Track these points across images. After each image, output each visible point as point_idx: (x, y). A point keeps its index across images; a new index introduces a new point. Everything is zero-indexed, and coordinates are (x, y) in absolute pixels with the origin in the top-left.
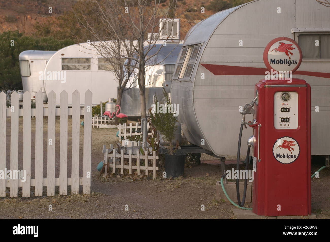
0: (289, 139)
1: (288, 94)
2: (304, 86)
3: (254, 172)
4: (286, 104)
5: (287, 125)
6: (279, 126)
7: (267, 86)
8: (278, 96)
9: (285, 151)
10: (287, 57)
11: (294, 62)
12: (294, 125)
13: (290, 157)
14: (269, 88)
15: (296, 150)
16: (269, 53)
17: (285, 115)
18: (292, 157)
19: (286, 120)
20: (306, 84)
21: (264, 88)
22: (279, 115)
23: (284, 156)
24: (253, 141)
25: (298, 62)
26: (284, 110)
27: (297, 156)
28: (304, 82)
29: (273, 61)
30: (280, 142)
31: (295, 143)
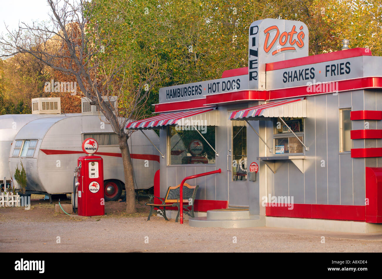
0: (95, 182)
1: (94, 163)
2: (101, 159)
3: (79, 198)
4: (93, 167)
5: (94, 176)
6: (91, 177)
7: (85, 160)
8: (90, 163)
9: (94, 188)
10: (92, 147)
11: (95, 149)
12: (97, 176)
13: (96, 190)
14: (86, 160)
15: (98, 187)
16: (85, 145)
17: (93, 172)
18: (97, 190)
19: (93, 174)
20: (102, 158)
21: (84, 160)
22: (90, 172)
23: (93, 190)
24: (78, 184)
25: (97, 149)
26: (93, 170)
27: (99, 190)
28: (100, 157)
29: (87, 149)
30: (92, 184)
31: (98, 184)
